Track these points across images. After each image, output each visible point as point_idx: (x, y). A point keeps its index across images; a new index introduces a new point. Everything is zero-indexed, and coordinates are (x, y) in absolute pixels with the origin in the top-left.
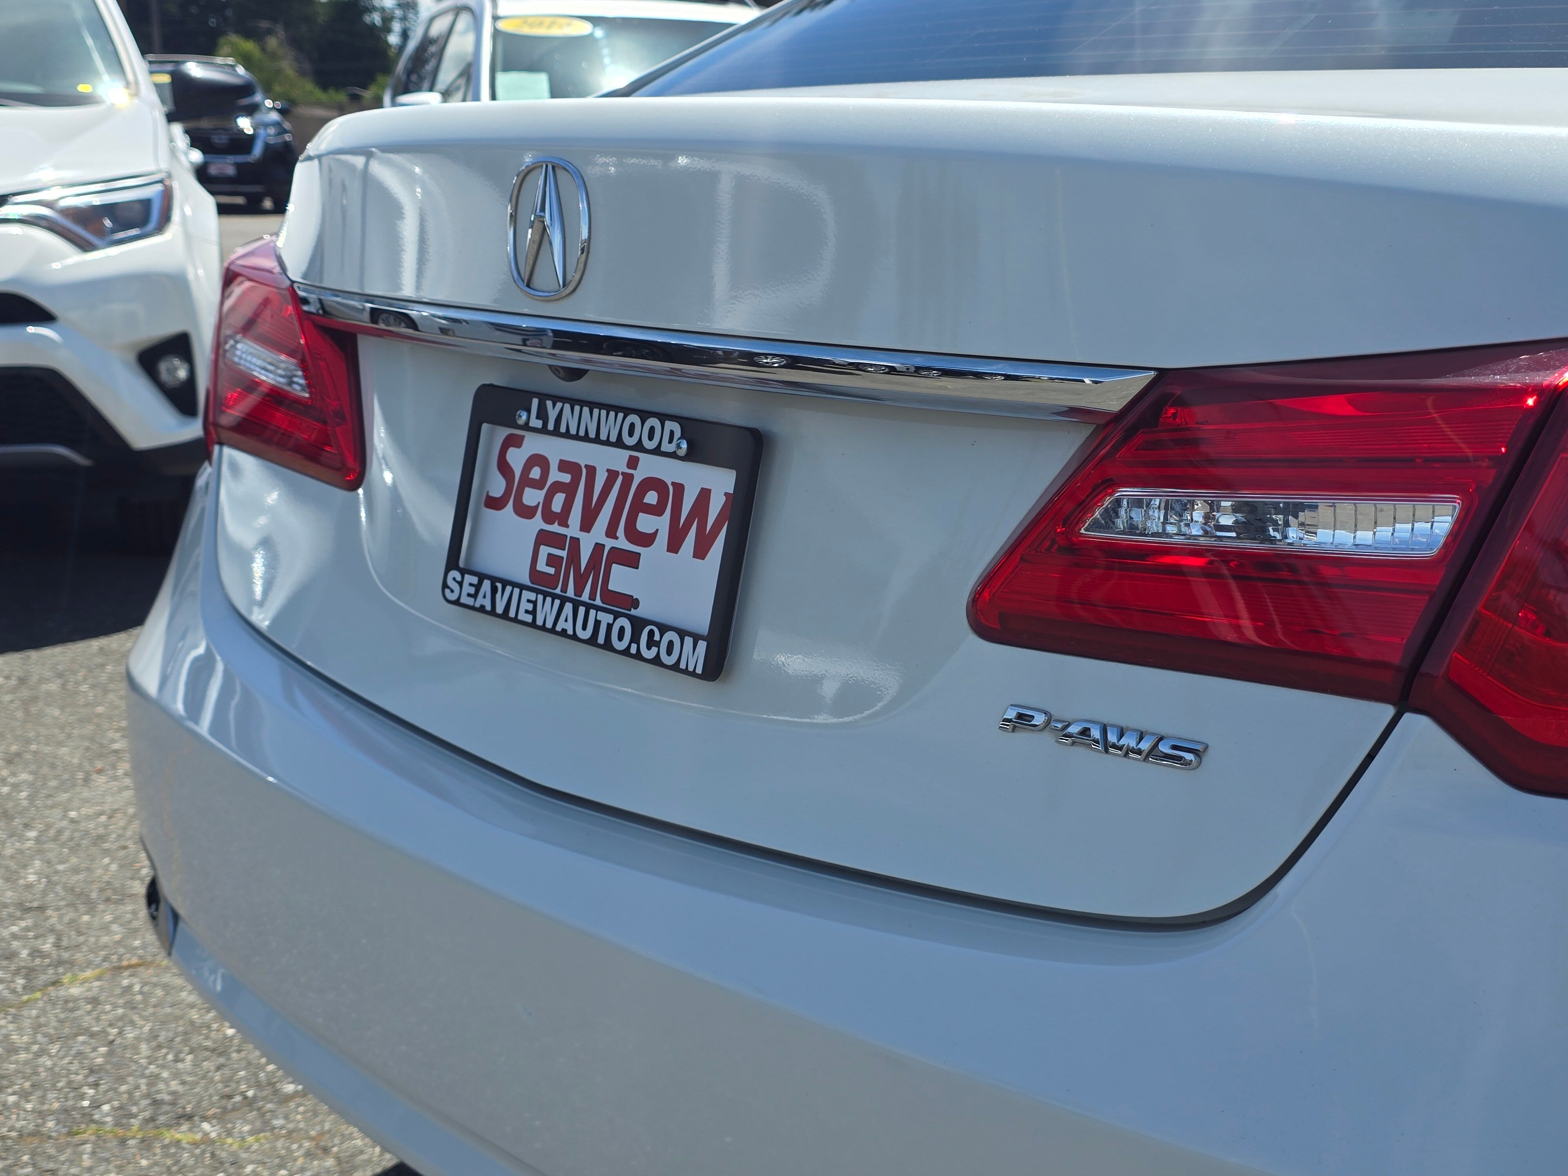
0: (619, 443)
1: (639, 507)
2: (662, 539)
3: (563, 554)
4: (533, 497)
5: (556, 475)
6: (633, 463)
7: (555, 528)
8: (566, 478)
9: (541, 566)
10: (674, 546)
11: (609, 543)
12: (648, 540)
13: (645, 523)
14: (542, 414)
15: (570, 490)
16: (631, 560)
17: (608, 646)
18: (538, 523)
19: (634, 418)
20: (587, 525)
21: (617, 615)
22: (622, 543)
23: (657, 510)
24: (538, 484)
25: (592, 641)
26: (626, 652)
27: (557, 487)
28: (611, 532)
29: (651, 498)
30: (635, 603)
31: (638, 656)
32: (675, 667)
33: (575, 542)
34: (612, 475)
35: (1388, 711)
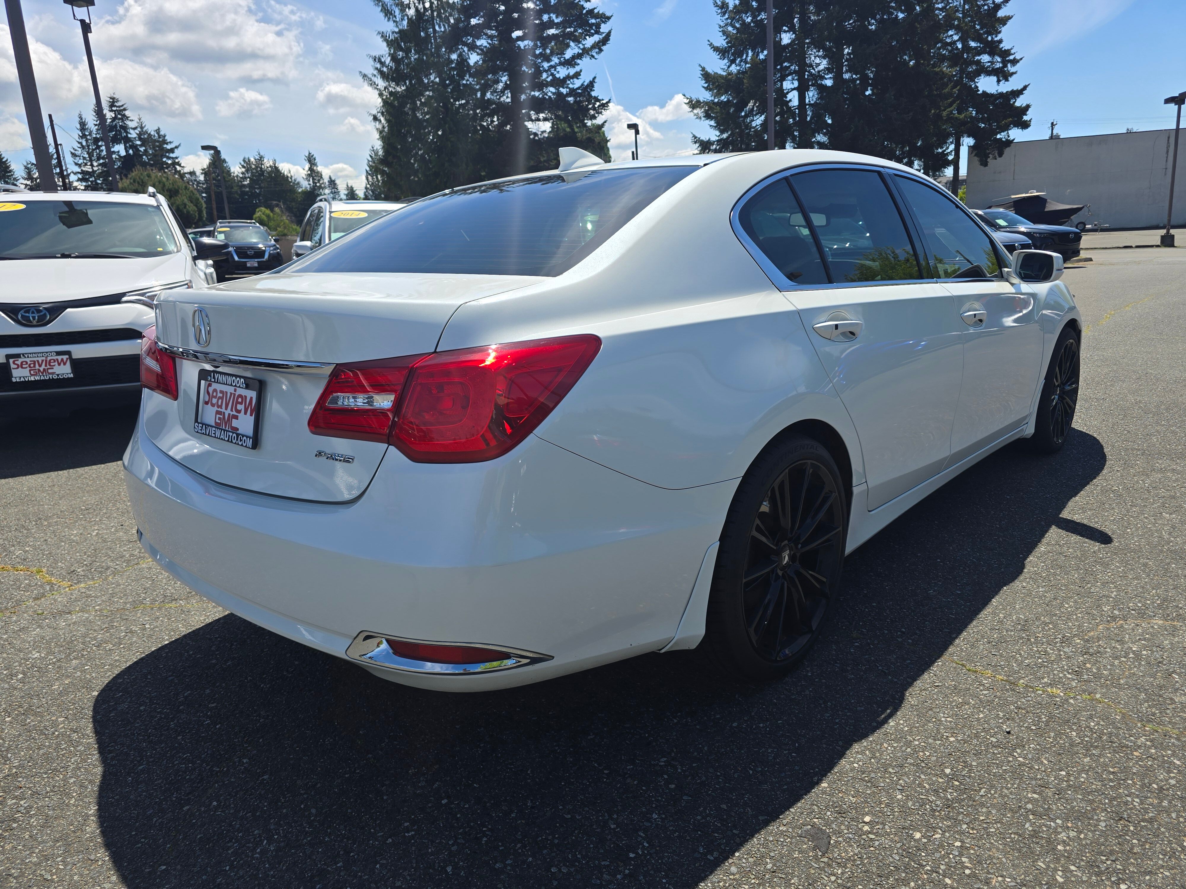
0: (231, 385)
1: (237, 403)
2: (243, 411)
3: (222, 417)
4: (214, 401)
5: (220, 395)
6: (235, 390)
7: (219, 409)
8: (221, 395)
9: (217, 421)
10: (245, 413)
11: (232, 413)
12: (239, 412)
13: (239, 407)
14: (214, 378)
15: (222, 398)
16: (236, 418)
17: (232, 442)
18: (216, 408)
19: (234, 378)
20: (226, 409)
21: (233, 433)
22: (234, 413)
23: (241, 403)
24: (215, 397)
25: (228, 441)
26: (235, 443)
27: (220, 398)
28: (232, 410)
29: (240, 400)
30: (238, 429)
31: (238, 444)
32: (246, 446)
33: (224, 413)
34: (231, 394)
35: (386, 445)
